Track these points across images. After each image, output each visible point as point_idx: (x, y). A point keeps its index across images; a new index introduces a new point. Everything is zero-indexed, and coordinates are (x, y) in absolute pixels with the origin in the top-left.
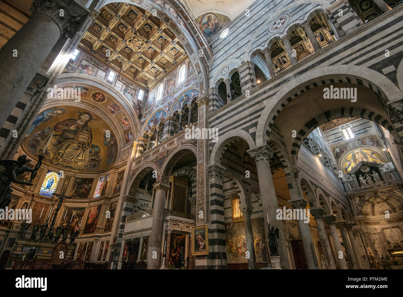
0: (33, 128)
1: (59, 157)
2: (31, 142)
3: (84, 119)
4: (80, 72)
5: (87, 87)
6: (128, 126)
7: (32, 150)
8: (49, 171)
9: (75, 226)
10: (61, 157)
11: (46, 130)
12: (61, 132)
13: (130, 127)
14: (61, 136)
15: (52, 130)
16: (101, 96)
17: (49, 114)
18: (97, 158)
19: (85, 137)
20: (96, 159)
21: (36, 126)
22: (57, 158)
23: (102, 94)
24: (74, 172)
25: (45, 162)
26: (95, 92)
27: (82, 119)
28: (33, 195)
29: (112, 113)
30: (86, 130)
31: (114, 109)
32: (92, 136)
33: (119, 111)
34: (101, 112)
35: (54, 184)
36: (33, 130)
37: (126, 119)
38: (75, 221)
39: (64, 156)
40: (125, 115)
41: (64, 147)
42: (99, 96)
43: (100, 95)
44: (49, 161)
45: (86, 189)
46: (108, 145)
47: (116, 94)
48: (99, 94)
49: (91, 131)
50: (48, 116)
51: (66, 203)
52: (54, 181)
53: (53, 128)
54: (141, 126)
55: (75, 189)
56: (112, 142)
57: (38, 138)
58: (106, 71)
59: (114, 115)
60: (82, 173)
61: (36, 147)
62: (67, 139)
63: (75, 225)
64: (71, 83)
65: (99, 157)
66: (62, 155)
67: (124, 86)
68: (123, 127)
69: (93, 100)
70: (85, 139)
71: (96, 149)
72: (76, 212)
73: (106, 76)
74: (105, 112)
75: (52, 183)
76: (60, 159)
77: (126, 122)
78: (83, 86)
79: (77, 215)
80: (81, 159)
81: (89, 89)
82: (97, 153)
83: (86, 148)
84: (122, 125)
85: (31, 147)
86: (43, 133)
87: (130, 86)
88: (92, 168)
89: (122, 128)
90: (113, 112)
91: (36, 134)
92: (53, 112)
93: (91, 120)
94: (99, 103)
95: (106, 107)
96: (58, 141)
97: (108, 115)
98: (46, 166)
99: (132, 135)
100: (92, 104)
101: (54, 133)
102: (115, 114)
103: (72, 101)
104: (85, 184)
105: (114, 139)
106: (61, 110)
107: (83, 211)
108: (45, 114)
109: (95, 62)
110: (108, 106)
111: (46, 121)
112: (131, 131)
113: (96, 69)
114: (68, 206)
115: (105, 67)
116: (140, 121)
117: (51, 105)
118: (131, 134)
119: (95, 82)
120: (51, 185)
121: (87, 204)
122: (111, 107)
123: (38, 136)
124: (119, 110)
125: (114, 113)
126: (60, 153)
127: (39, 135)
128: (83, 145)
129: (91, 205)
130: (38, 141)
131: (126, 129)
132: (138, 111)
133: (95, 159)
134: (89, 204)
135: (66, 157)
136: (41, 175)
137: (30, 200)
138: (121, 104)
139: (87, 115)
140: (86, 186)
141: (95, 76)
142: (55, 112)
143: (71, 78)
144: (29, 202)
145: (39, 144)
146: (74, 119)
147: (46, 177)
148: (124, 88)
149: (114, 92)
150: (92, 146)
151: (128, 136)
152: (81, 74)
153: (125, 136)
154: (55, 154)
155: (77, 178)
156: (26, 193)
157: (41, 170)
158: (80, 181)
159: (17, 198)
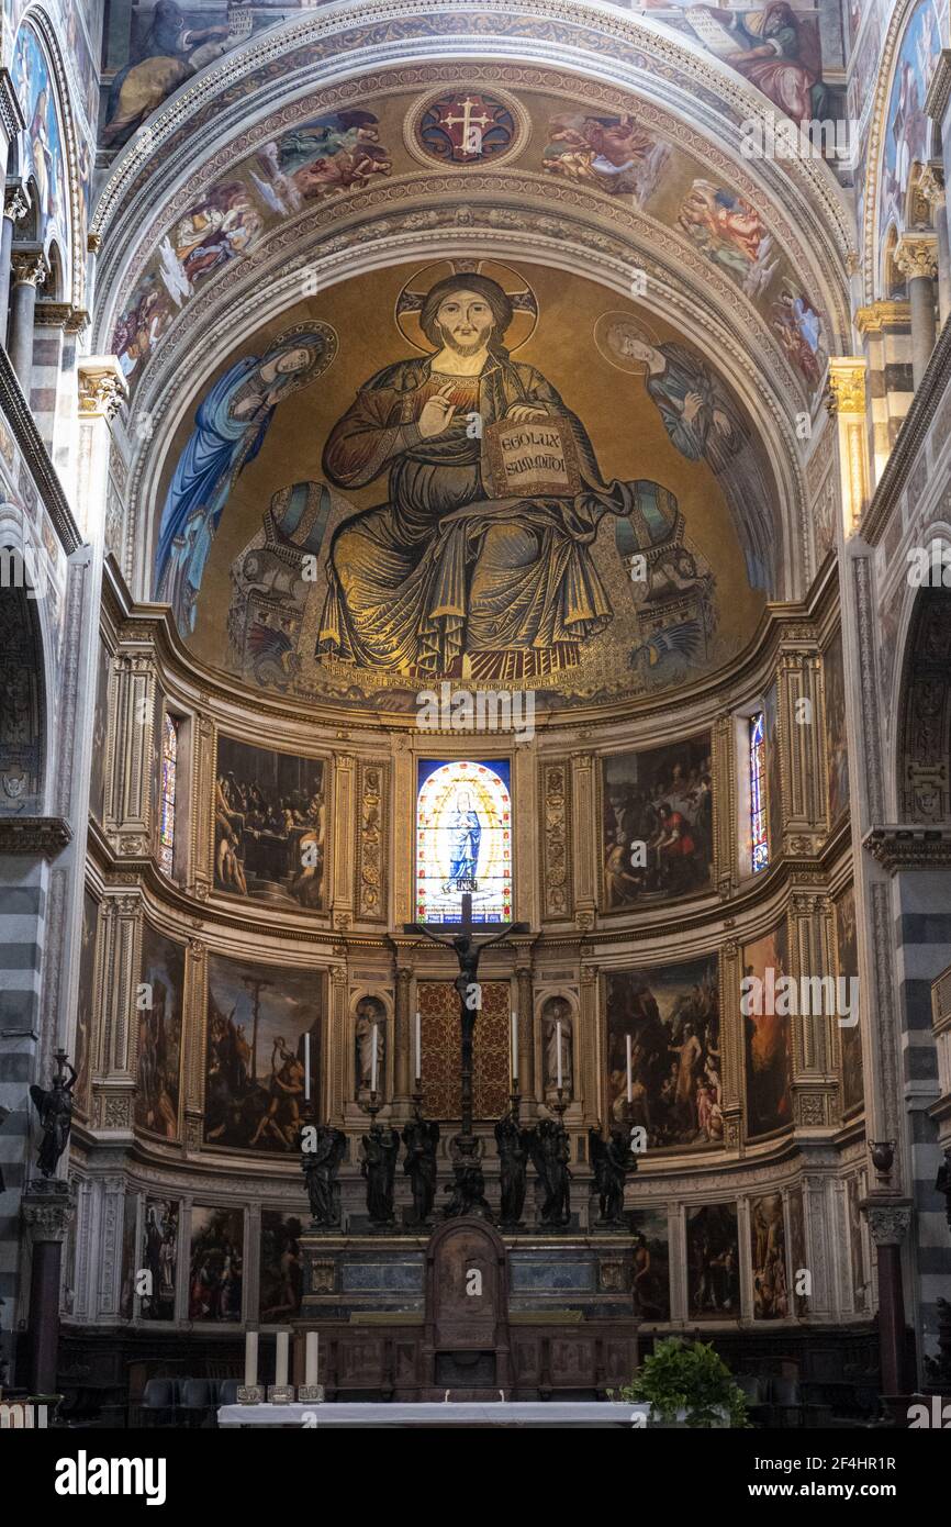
0: (205, 538)
1: (451, 653)
2: (242, 618)
3: (466, 333)
5: (347, 102)
6: (765, 243)
7: (273, 666)
8: (426, 767)
9: (693, 1093)
10: (463, 650)
11: (291, 509)
12: (383, 481)
13: (776, 249)
14: (394, 504)
15: (325, 489)
16: (475, 113)
17: (244, 406)
18: (684, 576)
19: (542, 451)
20: (682, 584)
21: (217, 517)
22: (440, 667)
23: (473, 94)
24: (574, 725)
25: (378, 717)
26: (421, 101)
27: (458, 337)
28: (389, 943)
29: (615, 193)
30: (520, 401)
31: (613, 156)
32: (577, 422)
33: (653, 157)
34: (543, 222)
35: (486, 838)
36: (212, 545)
37: (725, 199)
38: (686, 1061)
39: (478, 629)
40: (702, 171)
41: (451, 573)
42: (467, 119)
43: (468, 105)
44: (399, 699)
45: (684, 826)
46: (705, 451)
48: (450, 102)
49: (554, 393)
50: (238, 418)
51: (599, 949)
52: (484, 820)
53: (322, 479)
54: (854, 204)
55: (621, 838)
56: (720, 418)
57: (268, 578)
59: (636, 206)
60: (623, 719)
61: (286, 643)
62: (437, 511)
63: (695, 1087)
64: (238, 143)
65: (693, 564)
66: (464, 632)
68: (740, 267)
69: (442, 168)
70: (547, 463)
71: (650, 513)
72: (673, 999)
74: (572, 210)
75: (475, 833)
76: (458, 661)
77: (737, 223)
78: (317, 113)
79: (685, 1019)
80: (588, 615)
81: (371, 109)
82: (669, 537)
83: (588, 528)
84: (722, 255)
85: (258, 651)
86: (283, 538)
88: (677, 662)
89: (737, 276)
90: (619, 187)
91: (245, 559)
92: (257, 377)
93: (509, 317)
94: (495, 166)
95: (555, 171)
96: (397, 548)
97: (602, 220)
98: (394, 738)
99: (816, 313)
100: (458, 195)
101: (342, 506)
102: (642, 188)
103: (325, 248)
104: (667, 792)
105: (718, 391)
106: (293, 340)
107: (708, 980)
108: (216, 413)
110: (567, 158)
111: (254, 451)
112: (797, 280)
114: (611, 964)
117: (213, 345)
118: (807, 304)
120: (475, 852)
121: (719, 926)
122: (585, 152)
123: (263, 570)
124: (643, 148)
125: (630, 189)
126: (443, 619)
127: (264, 555)
128: (556, 509)
129: (744, 933)
130: (274, 597)
131: (760, 273)
133: (671, 585)
134: (730, 927)
135: (492, 632)
136: (387, 804)
137: (382, 978)
138: (632, 99)
139: (466, 297)
140: (676, 803)
142: (268, 373)
143: (220, 102)
144: (382, 989)
145: (299, 613)
146: (409, 363)
147: (423, 807)
150: (617, 494)
151: (793, 324)
153: (779, 335)
154: (419, 639)
155: (607, 761)
156: (344, 944)
157: (374, 777)
158: (629, 775)
159: (309, 982)
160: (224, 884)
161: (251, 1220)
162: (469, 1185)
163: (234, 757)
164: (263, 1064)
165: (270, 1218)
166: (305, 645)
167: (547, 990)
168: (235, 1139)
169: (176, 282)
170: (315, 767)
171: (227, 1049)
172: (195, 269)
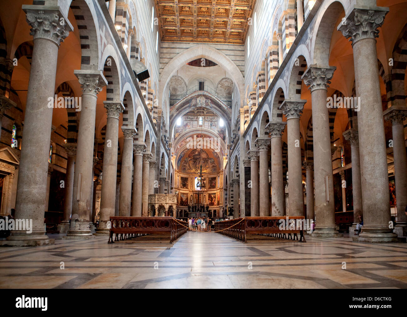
2: (182, 167)
4: (185, 130)
5: (191, 135)
7: (184, 171)
8: (195, 178)
9: (214, 202)
10: (198, 169)
11: (186, 159)
12: (193, 157)
14: (193, 159)
17: (183, 154)
19: (205, 155)
20: (215, 166)
21: (181, 161)
23: (200, 134)
24: (207, 175)
26: (196, 135)
28: (193, 191)
30: (203, 152)
32: (207, 154)
36: (180, 163)
38: (214, 200)
41: (198, 163)
44: (194, 173)
46: (216, 157)
47: (206, 131)
49: (205, 152)
51: (208, 192)
53: (188, 157)
55: (210, 184)
56: (217, 155)
58: (197, 120)
60: (210, 175)
61: (185, 169)
62: (197, 159)
67: (210, 122)
71: (213, 160)
72: (213, 196)
73: (198, 123)
78: (189, 136)
80: (208, 167)
82: (214, 162)
83: (208, 161)
86: (185, 161)
87: (213, 120)
88: (214, 171)
91: (182, 163)
96: (194, 162)
98: (193, 176)
101: (190, 159)
107: (215, 194)
108: (181, 155)
109: (189, 118)
111: (183, 157)
113: (192, 122)
115: (196, 117)
116: (224, 142)
117: (181, 150)
119: (193, 131)
121: (216, 191)
123: (184, 164)
126: (197, 167)
128: (206, 159)
129: (218, 192)
130: (185, 166)
132: (222, 135)
136: (192, 181)
140: (214, 182)
141: (193, 127)
142: (185, 151)
144: (192, 194)
146: (195, 150)
148: (210, 125)
149: (205, 131)
150: (210, 159)
152: (186, 131)
154: (195, 168)
156: (190, 191)
157: (192, 178)
158: (210, 179)
159: (187, 194)
160: (181, 188)
161: (183, 210)
162: (198, 210)
163: (182, 178)
164: (184, 200)
165: (185, 210)
166: (187, 169)
167: (204, 194)
168: (182, 205)
169: (179, 147)
170: (188, 178)
171: (182, 199)
172: (180, 146)
